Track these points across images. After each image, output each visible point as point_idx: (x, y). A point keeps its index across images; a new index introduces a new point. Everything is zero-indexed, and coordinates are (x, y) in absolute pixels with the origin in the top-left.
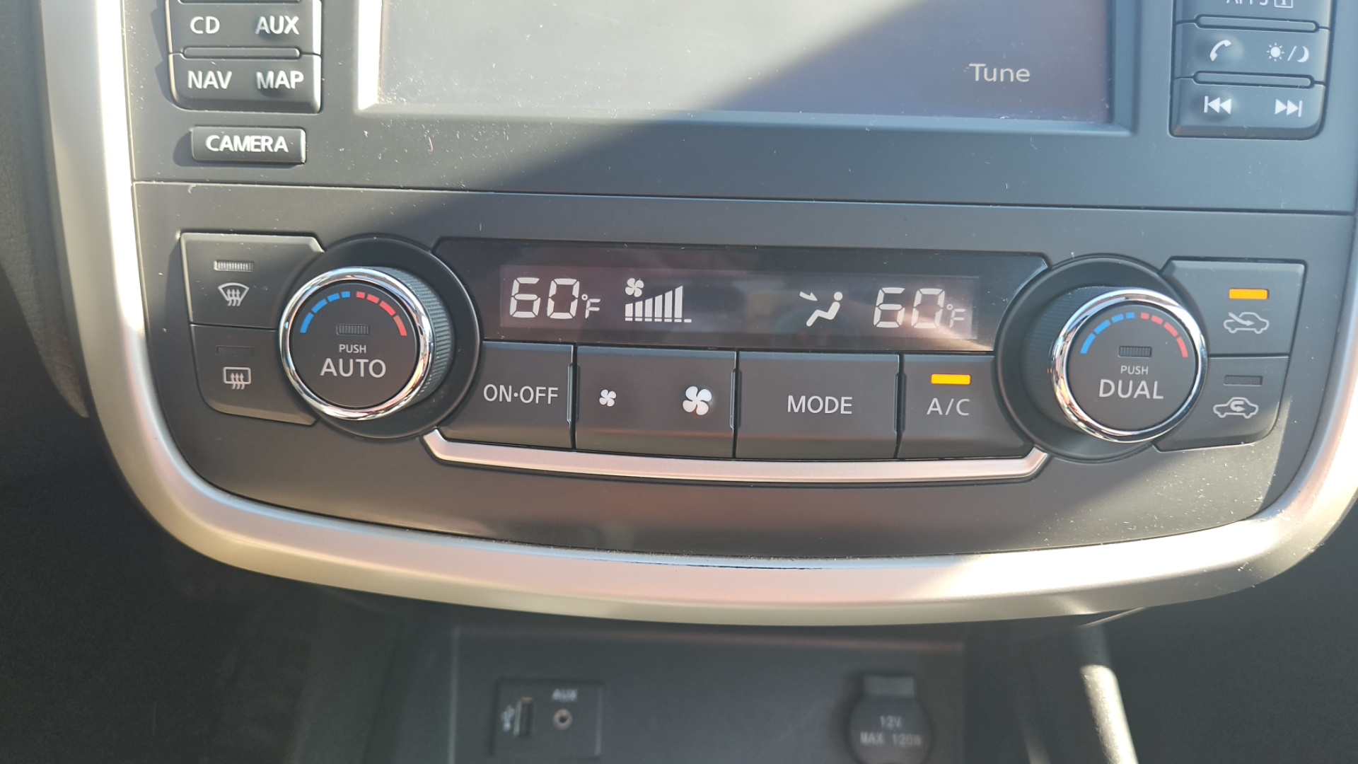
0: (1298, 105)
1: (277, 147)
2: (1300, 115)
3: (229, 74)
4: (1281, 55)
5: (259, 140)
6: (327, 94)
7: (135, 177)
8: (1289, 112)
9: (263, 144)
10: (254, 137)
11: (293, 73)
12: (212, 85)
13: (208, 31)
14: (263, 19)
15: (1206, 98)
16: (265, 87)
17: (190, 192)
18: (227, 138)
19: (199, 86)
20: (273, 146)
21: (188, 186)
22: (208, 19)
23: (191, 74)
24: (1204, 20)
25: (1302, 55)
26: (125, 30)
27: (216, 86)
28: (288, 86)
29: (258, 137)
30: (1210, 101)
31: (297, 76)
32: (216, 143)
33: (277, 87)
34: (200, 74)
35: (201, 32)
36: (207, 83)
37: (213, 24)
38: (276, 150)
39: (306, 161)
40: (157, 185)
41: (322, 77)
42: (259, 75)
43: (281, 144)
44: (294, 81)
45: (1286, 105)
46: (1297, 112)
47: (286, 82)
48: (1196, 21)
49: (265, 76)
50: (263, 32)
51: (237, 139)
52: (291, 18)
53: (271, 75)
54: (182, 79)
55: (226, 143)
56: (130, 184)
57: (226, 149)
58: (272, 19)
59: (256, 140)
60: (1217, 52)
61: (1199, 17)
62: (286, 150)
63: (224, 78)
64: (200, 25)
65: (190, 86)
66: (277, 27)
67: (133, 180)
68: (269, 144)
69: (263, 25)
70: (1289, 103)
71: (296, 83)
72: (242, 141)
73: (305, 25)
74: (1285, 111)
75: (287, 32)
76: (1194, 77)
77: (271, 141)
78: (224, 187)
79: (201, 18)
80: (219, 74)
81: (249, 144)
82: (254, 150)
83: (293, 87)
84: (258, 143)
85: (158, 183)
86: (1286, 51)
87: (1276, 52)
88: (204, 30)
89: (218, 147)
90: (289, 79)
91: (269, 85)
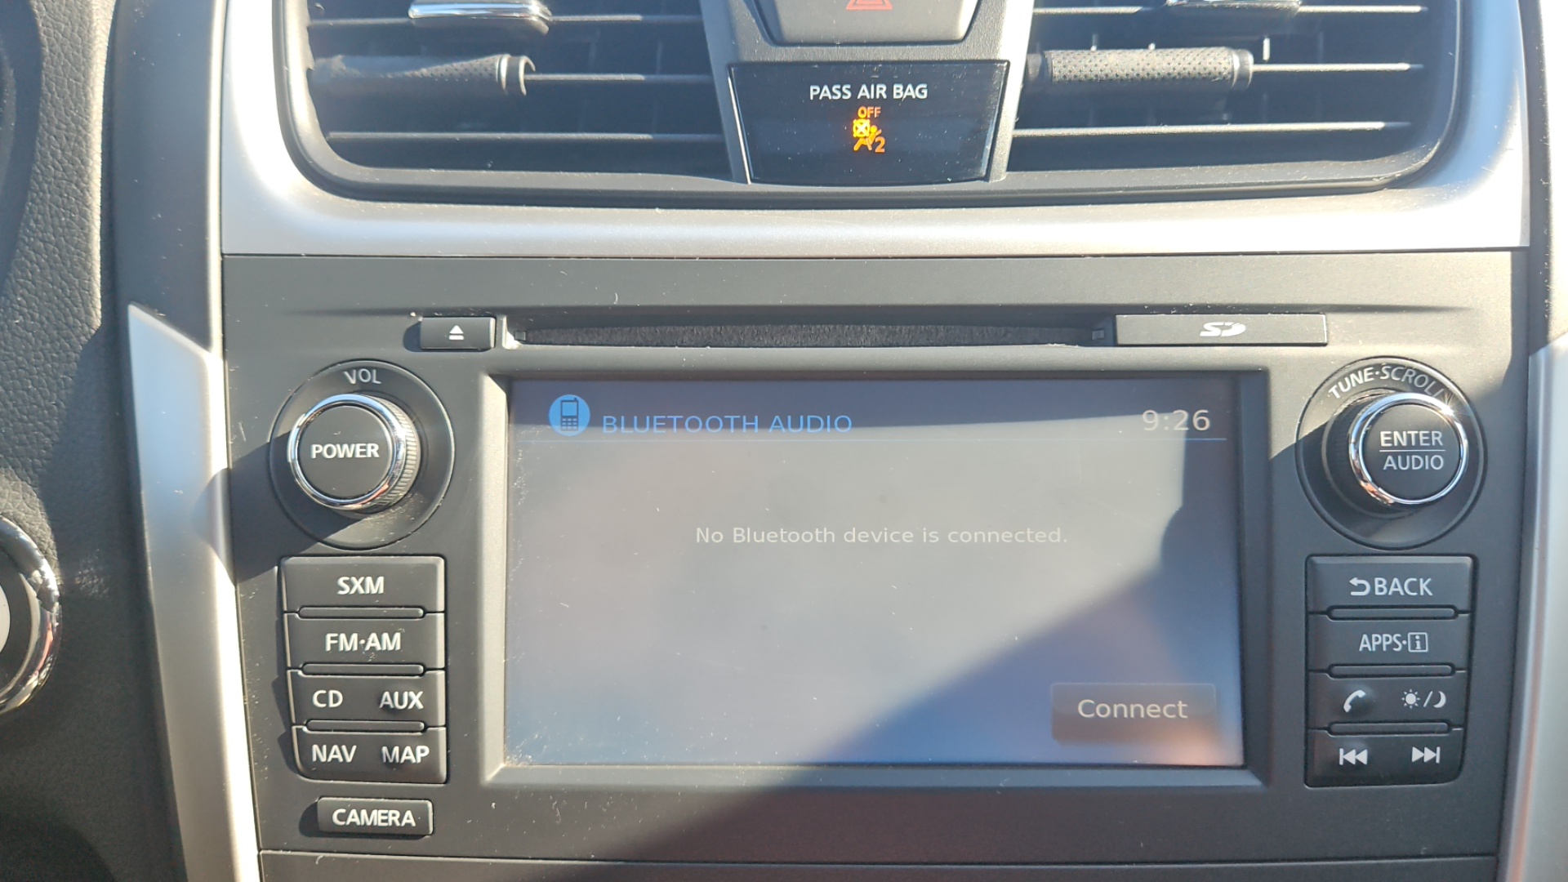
0: (1435, 751)
1: (405, 821)
2: (1438, 761)
3: (354, 748)
4: (1417, 702)
5: (386, 815)
6: (453, 766)
7: (261, 846)
8: (1426, 760)
9: (391, 819)
10: (381, 811)
11: (419, 748)
12: (337, 759)
13: (332, 705)
14: (387, 694)
15: (1341, 751)
16: (391, 761)
17: (317, 863)
18: (354, 812)
19: (323, 759)
20: (400, 820)
21: (317, 857)
22: (331, 692)
23: (315, 747)
24: (1336, 670)
25: (1438, 700)
26: (247, 699)
27: (341, 760)
28: (414, 761)
29: (385, 812)
30: (1345, 754)
31: (422, 751)
32: (342, 817)
33: (402, 761)
34: (325, 747)
35: (324, 705)
36: (332, 756)
37: (336, 699)
38: (403, 824)
39: (433, 832)
40: (284, 855)
41: (447, 749)
42: (385, 749)
43: (409, 819)
44: (420, 755)
45: (1423, 751)
46: (1435, 759)
47: (411, 757)
48: (1329, 671)
49: (390, 751)
50: (386, 707)
51: (364, 813)
52: (416, 694)
53: (396, 749)
54: (306, 751)
55: (353, 817)
56: (256, 852)
57: (353, 824)
58: (396, 694)
59: (383, 815)
60: (1351, 704)
61: (1332, 666)
62: (414, 824)
63: (349, 752)
64: (323, 699)
65: (314, 759)
66: (401, 703)
67: (259, 850)
68: (396, 819)
69: (386, 700)
70: (1426, 749)
71: (422, 758)
72: (369, 816)
73: (429, 699)
74: (1423, 758)
75: (411, 706)
76: (1329, 729)
77: (398, 814)
78: (352, 859)
79: (324, 692)
80: (344, 747)
81: (377, 818)
82: (381, 824)
83: (419, 761)
84: (385, 818)
85: (284, 853)
86: (1422, 697)
87: (1411, 699)
88: (327, 702)
89: (346, 820)
90: (416, 754)
91: (395, 760)
